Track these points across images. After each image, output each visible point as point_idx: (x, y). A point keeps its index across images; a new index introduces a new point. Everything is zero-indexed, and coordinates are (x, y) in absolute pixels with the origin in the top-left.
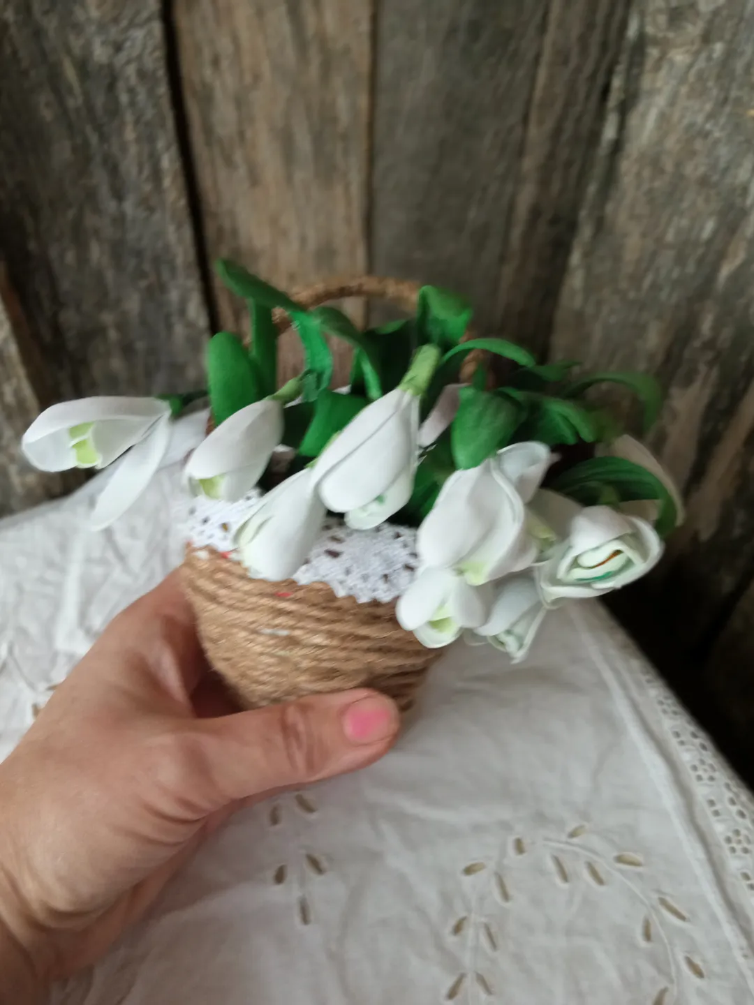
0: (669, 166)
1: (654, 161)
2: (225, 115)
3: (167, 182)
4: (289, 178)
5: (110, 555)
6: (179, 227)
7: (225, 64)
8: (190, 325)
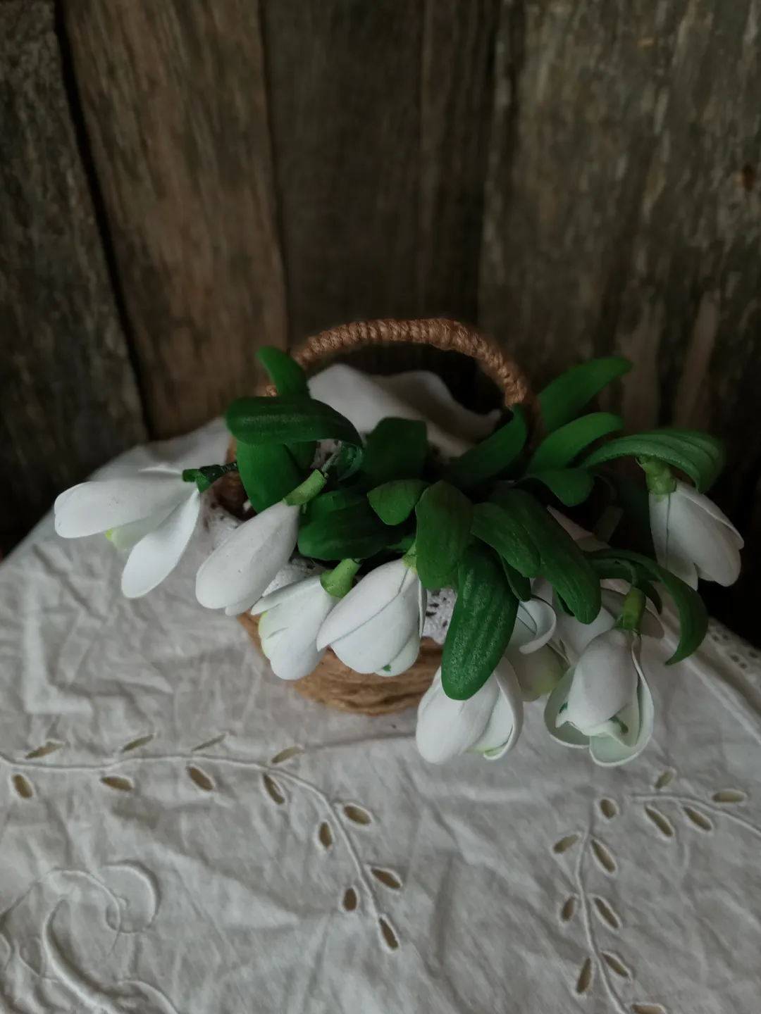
0: (569, 117)
1: (553, 116)
2: (125, 125)
3: (73, 201)
4: (196, 186)
6: (90, 248)
7: (120, 73)
8: (110, 355)
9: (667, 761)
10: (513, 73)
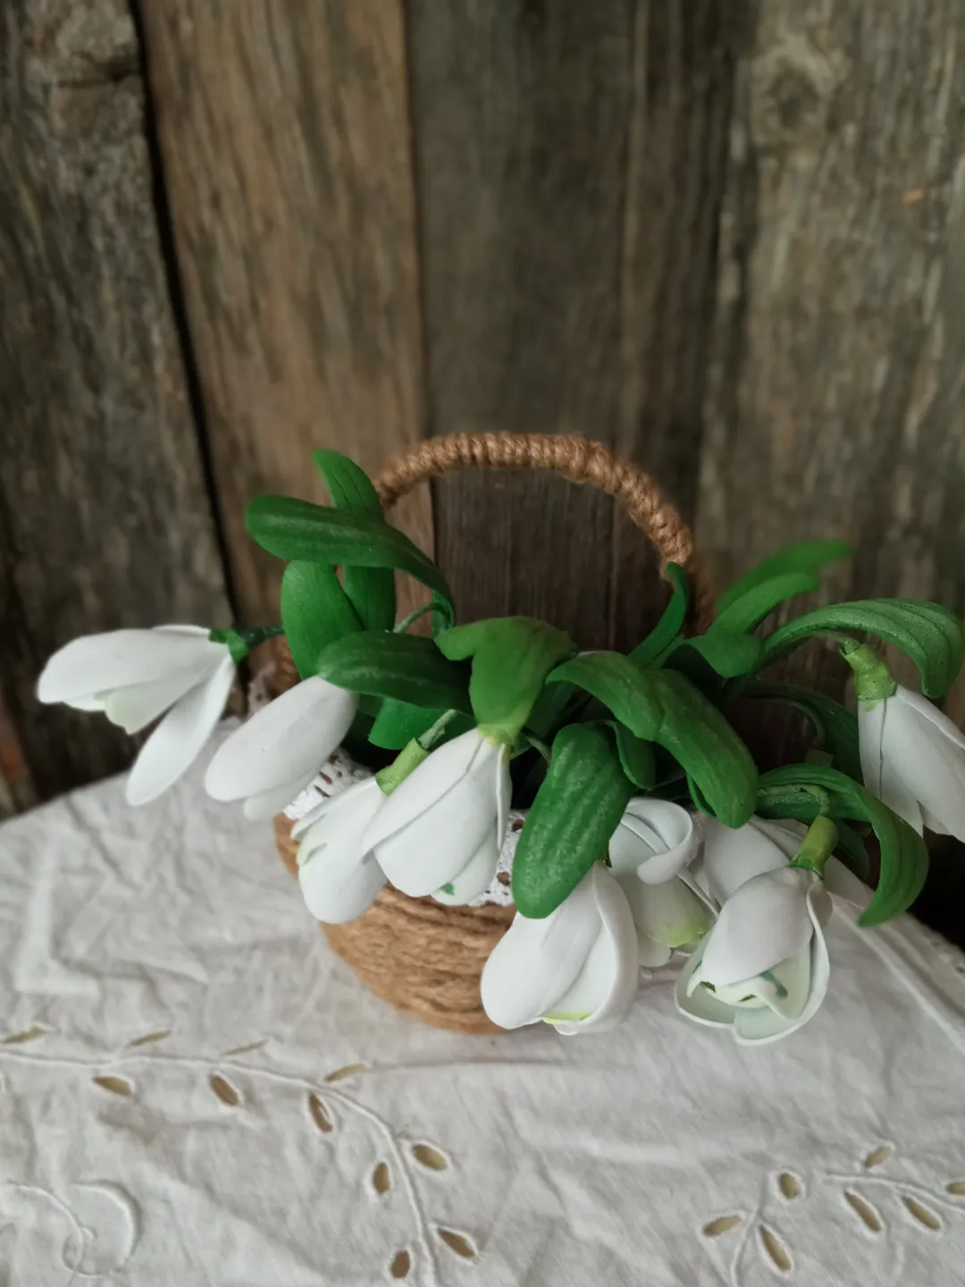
0: (812, 306)
1: (794, 310)
2: (231, 276)
3: (159, 366)
4: (320, 371)
5: (97, 861)
6: (178, 435)
7: (227, 204)
8: (200, 585)
9: (883, 1133)
10: (742, 254)
